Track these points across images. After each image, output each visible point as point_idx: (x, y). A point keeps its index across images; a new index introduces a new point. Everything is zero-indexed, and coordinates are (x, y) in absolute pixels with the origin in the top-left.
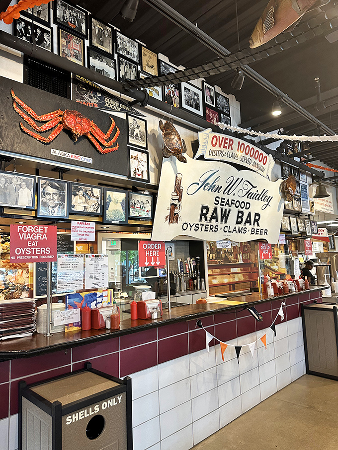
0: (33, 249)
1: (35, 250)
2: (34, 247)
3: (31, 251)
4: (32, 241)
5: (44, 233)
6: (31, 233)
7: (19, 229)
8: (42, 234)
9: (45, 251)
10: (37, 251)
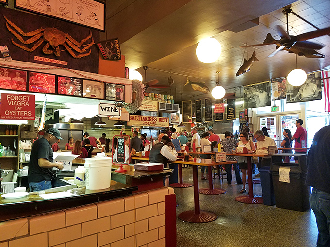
0: (19, 112)
1: (20, 113)
2: (19, 110)
3: (17, 113)
4: (18, 106)
5: (27, 101)
6: (17, 101)
7: (8, 98)
8: (26, 102)
9: (28, 114)
10: (21, 113)
